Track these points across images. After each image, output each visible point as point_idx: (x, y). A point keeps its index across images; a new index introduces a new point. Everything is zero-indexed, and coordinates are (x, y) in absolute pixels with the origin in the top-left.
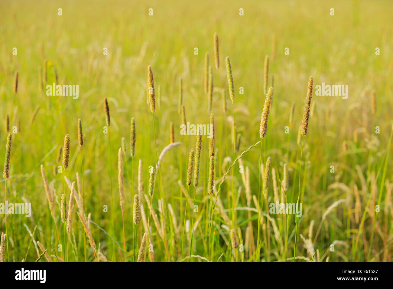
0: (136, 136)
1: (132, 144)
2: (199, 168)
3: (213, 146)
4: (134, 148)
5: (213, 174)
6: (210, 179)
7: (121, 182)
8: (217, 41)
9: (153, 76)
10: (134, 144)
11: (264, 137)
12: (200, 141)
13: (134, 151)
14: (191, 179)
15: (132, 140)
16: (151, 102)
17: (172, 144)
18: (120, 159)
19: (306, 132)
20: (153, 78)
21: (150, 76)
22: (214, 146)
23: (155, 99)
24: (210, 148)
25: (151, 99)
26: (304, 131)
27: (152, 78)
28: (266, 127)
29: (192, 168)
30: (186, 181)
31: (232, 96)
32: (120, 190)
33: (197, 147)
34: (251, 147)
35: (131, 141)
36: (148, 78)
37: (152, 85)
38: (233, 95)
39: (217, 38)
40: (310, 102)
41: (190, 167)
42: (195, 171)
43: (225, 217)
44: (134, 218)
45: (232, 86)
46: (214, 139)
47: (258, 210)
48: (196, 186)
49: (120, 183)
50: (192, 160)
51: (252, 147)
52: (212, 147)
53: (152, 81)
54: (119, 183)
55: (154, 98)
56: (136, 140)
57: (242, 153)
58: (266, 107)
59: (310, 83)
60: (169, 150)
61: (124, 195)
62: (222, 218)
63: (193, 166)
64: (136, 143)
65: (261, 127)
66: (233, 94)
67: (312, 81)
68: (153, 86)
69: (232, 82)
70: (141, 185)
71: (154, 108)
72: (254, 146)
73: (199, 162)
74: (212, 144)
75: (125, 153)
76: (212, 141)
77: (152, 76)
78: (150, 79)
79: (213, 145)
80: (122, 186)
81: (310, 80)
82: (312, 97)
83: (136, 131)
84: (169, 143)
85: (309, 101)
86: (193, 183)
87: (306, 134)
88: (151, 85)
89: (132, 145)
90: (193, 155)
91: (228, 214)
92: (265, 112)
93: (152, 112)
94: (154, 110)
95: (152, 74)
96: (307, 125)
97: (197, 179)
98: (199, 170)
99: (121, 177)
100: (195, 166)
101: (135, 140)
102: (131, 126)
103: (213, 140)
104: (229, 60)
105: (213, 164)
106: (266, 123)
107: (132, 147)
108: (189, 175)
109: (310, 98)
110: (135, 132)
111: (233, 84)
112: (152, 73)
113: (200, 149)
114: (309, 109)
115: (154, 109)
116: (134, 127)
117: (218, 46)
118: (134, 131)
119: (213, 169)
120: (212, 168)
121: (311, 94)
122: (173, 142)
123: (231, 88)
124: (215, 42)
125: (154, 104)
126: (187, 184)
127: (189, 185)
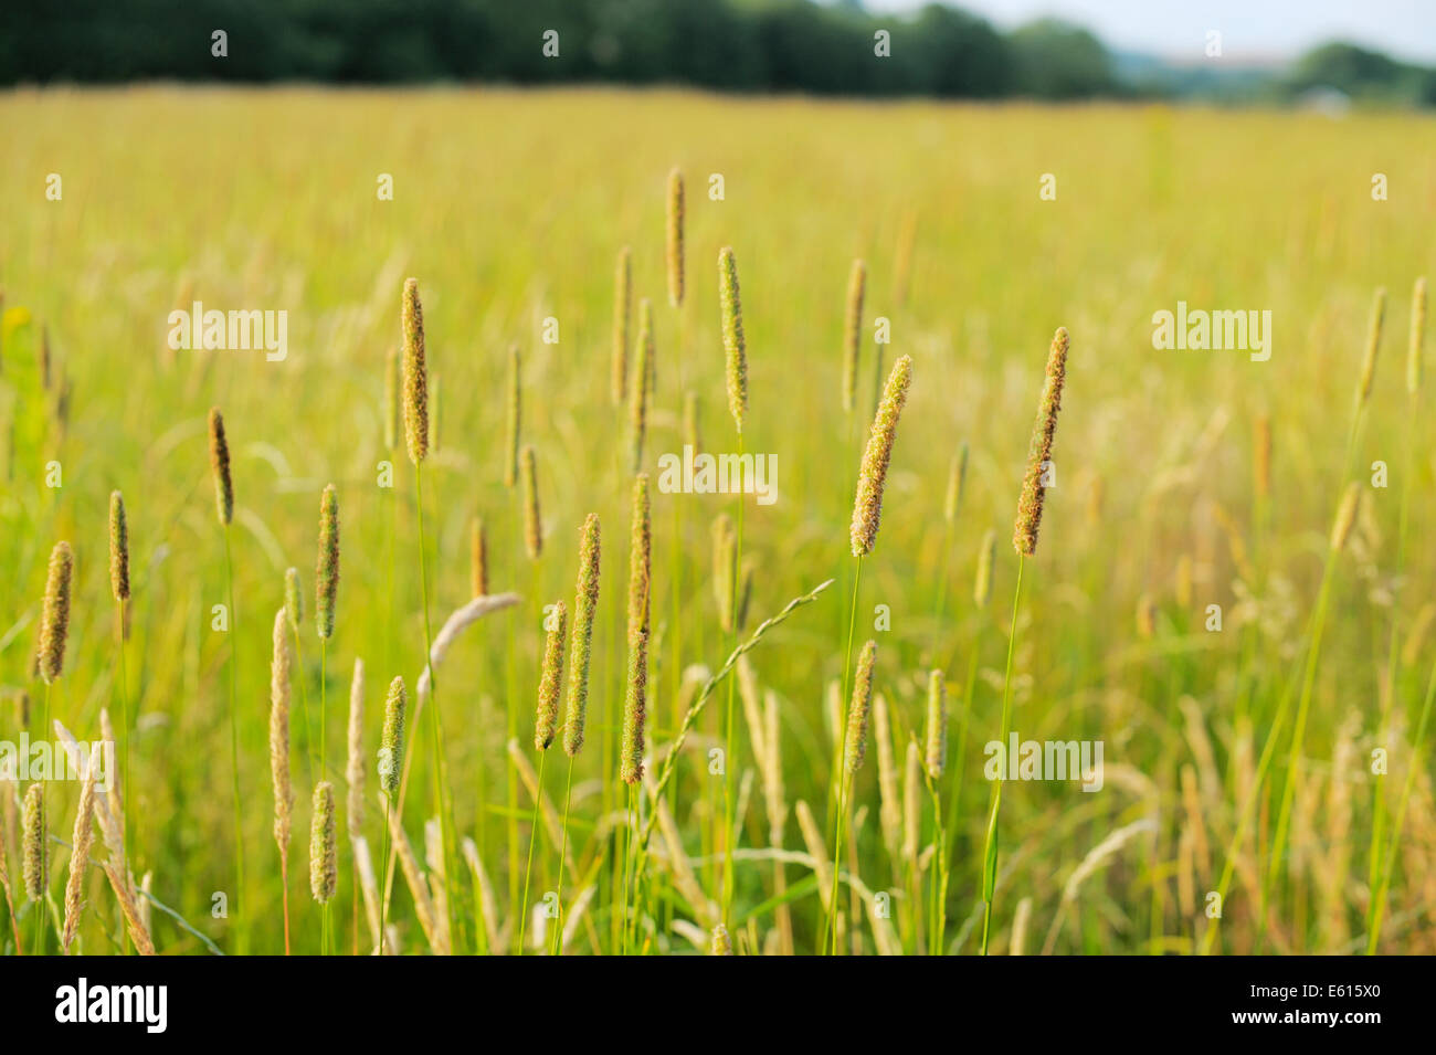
0: (340, 558)
1: (324, 592)
2: (588, 680)
3: (644, 601)
4: (330, 608)
5: (641, 702)
6: (628, 722)
7: (281, 742)
8: (680, 198)
9: (424, 321)
10: (330, 592)
11: (866, 551)
12: (594, 570)
13: (330, 618)
14: (552, 722)
15: (324, 576)
16: (412, 422)
17: (478, 600)
18: (278, 651)
19: (1033, 542)
20: (424, 330)
21: (410, 319)
22: (648, 601)
23: (427, 410)
24: (632, 609)
25: (411, 411)
26: (1026, 537)
27: (420, 329)
28: (877, 514)
29: (557, 678)
30: (535, 733)
31: (740, 401)
32: (277, 775)
33: (582, 594)
34: (795, 601)
35: (319, 580)
36: (404, 327)
37: (418, 355)
38: (744, 398)
39: (681, 186)
40: (1052, 427)
41: (548, 676)
42: (572, 692)
43: (687, 886)
44: (313, 878)
45: (738, 363)
46: (648, 573)
47: (814, 859)
48: (574, 752)
49: (278, 746)
50: (560, 648)
51: (798, 604)
52: (639, 604)
53: (417, 340)
54: (273, 747)
55: (423, 408)
56: (340, 574)
57: (760, 630)
58: (882, 435)
59: (1055, 352)
60: (470, 621)
61: (290, 798)
62: (676, 891)
63: (560, 672)
64: (340, 588)
65: (855, 512)
66: (743, 394)
67: (1064, 343)
68: (422, 358)
69: (741, 348)
70: (357, 760)
71: (422, 446)
72: (807, 598)
73: (586, 654)
74: (638, 591)
75: (295, 628)
76: (640, 582)
77: (421, 320)
78: (409, 332)
79: (643, 596)
80: (285, 760)
81: (1059, 342)
82: (1060, 405)
83: (341, 537)
84: (469, 599)
85: (1050, 421)
86: (561, 739)
87: (1032, 550)
88: (414, 353)
89: (325, 596)
90: (560, 628)
91: (698, 874)
92: (876, 452)
93: (415, 460)
94: (423, 455)
95: (419, 313)
96: (1038, 513)
97: (579, 724)
98: (588, 687)
99: (280, 724)
100: (573, 670)
101: (336, 575)
102: (321, 518)
103: (642, 577)
104: (731, 261)
105: (641, 665)
106: (877, 499)
107: (322, 603)
108: (547, 708)
109: (1053, 409)
110: (337, 541)
111: (742, 357)
112: (419, 307)
113: (594, 602)
114: (1047, 451)
115: (424, 450)
116: (334, 525)
117: (680, 219)
118: (334, 540)
119: (641, 682)
120: (637, 682)
121: (1058, 393)
122: (485, 592)
123: (736, 371)
124: (670, 204)
125: (421, 431)
126: (539, 741)
127: (546, 746)
